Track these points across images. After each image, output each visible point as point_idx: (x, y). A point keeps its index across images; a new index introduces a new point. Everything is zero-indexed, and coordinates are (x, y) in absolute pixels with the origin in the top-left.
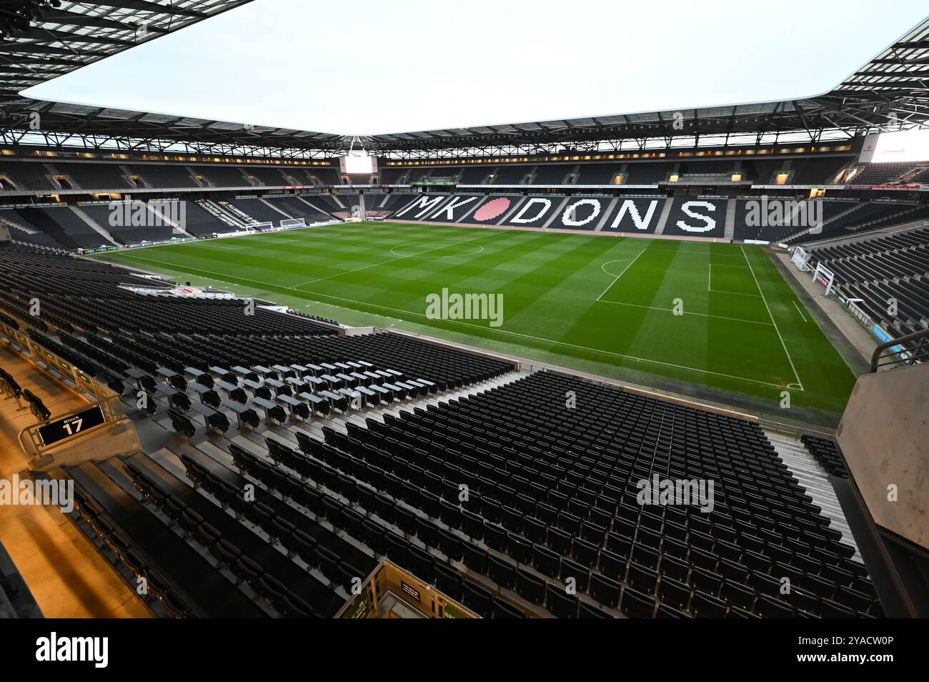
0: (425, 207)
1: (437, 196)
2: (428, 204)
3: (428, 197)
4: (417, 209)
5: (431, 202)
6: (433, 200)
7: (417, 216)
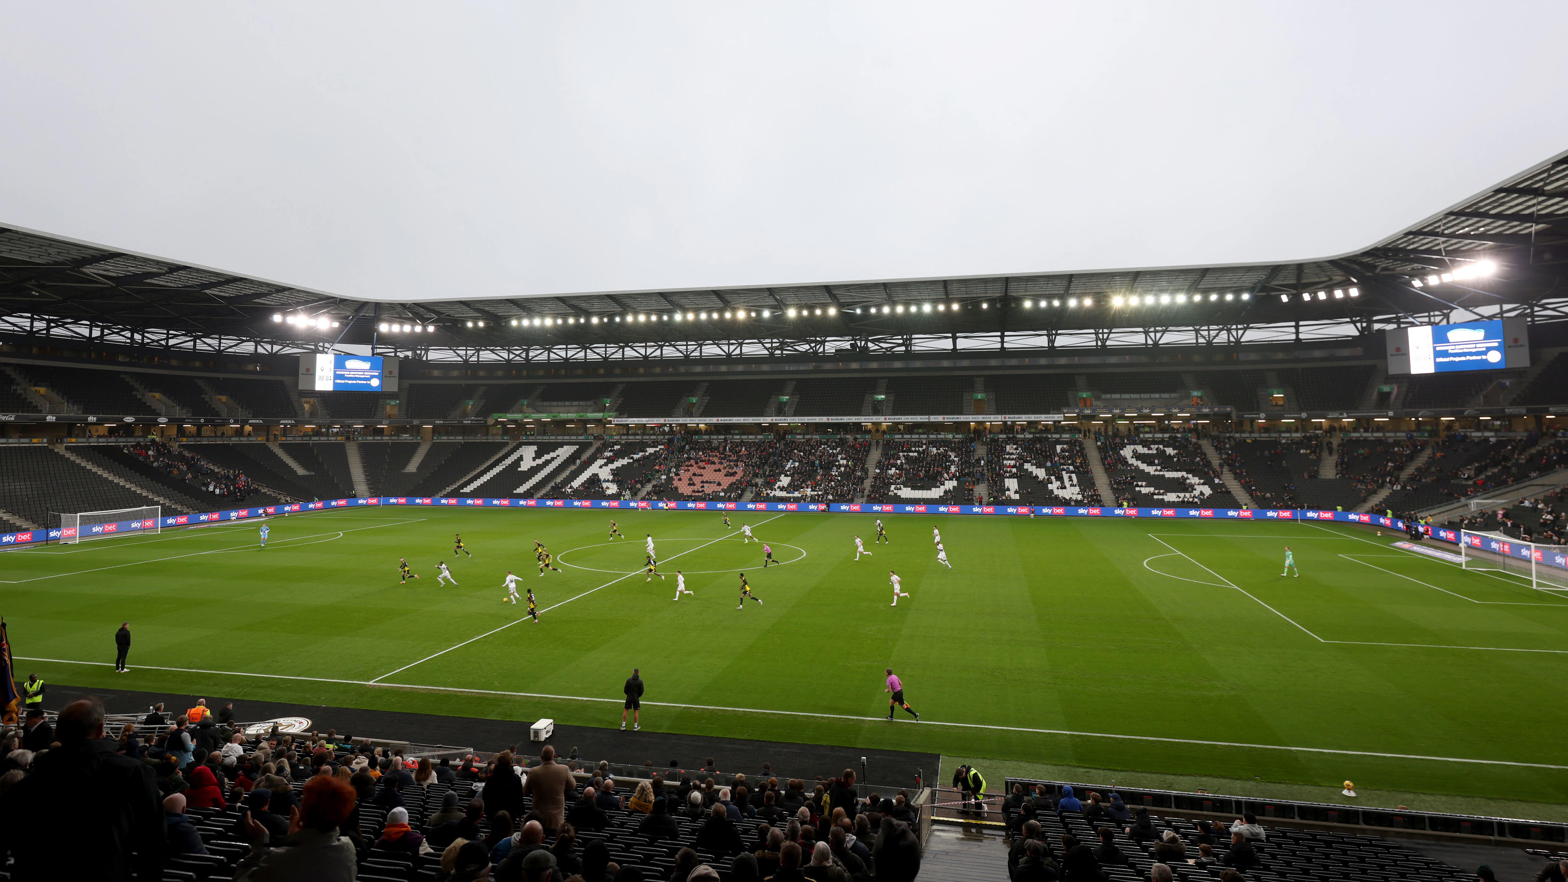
0: (534, 471)
1: (561, 445)
2: (539, 461)
3: (535, 448)
4: (514, 476)
5: (547, 457)
6: (552, 455)
7: (521, 490)
